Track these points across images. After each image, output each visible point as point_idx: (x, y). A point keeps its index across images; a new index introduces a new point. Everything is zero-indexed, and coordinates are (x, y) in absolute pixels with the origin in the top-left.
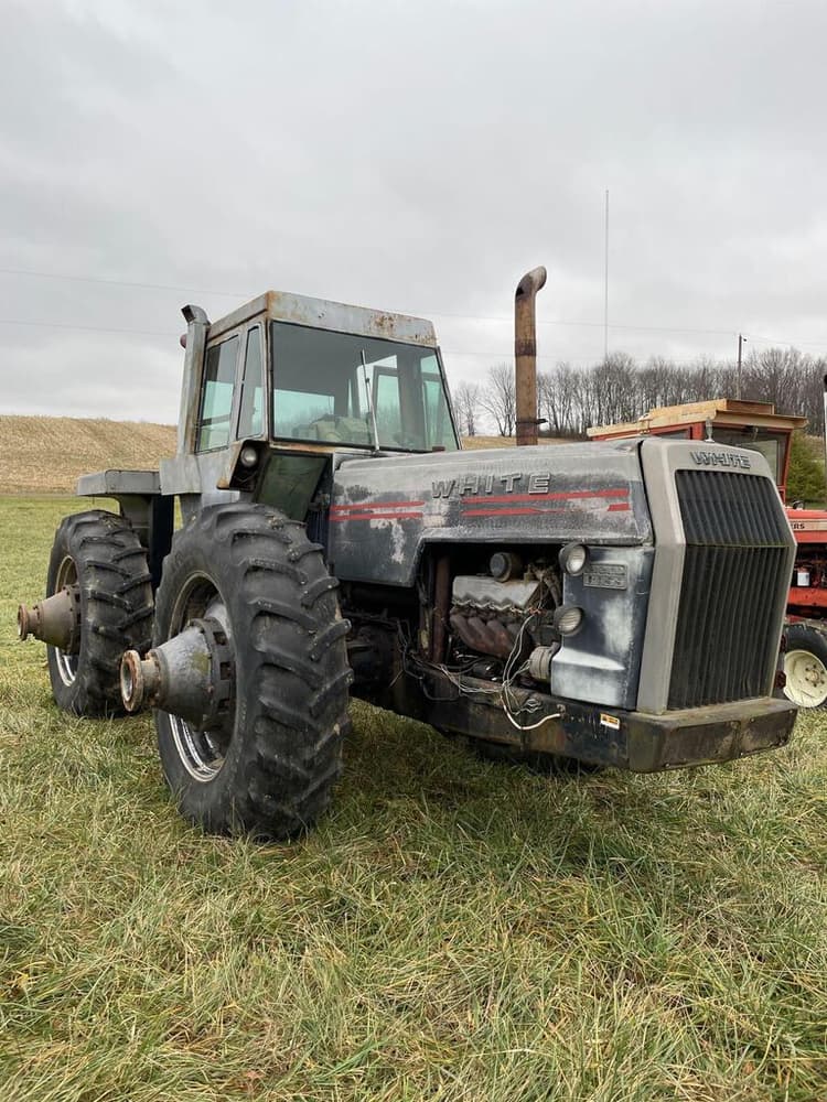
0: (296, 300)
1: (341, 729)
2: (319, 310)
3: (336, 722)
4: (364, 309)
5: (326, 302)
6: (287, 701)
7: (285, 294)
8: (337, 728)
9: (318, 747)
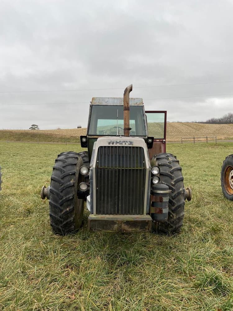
0: (100, 98)
1: (69, 210)
2: (106, 100)
3: (68, 208)
4: (120, 98)
5: (108, 98)
6: (54, 201)
7: (97, 98)
8: (68, 209)
9: (62, 213)
